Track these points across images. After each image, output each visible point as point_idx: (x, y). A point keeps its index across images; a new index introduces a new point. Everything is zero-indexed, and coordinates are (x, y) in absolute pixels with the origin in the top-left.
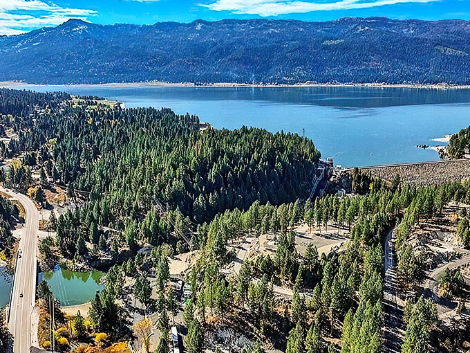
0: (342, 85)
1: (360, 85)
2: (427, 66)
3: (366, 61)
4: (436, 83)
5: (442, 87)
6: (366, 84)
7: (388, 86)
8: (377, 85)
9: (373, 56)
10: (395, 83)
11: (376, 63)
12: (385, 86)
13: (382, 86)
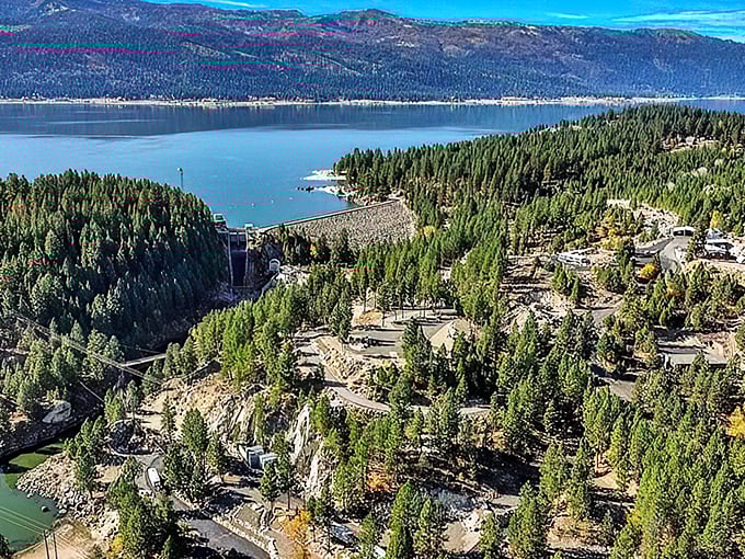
0: (51, 102)
1: (81, 101)
2: (178, 72)
3: (81, 62)
4: (199, 97)
5: (209, 104)
6: (92, 101)
7: (128, 103)
8: (110, 101)
9: (88, 54)
10: (138, 99)
11: (98, 66)
12: (122, 103)
13: (118, 102)
